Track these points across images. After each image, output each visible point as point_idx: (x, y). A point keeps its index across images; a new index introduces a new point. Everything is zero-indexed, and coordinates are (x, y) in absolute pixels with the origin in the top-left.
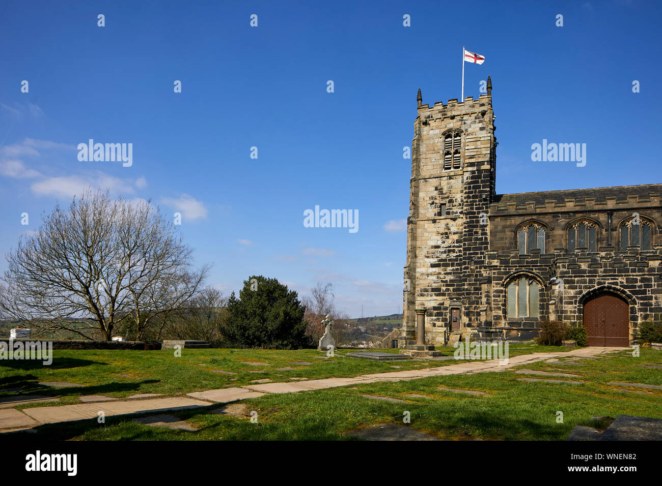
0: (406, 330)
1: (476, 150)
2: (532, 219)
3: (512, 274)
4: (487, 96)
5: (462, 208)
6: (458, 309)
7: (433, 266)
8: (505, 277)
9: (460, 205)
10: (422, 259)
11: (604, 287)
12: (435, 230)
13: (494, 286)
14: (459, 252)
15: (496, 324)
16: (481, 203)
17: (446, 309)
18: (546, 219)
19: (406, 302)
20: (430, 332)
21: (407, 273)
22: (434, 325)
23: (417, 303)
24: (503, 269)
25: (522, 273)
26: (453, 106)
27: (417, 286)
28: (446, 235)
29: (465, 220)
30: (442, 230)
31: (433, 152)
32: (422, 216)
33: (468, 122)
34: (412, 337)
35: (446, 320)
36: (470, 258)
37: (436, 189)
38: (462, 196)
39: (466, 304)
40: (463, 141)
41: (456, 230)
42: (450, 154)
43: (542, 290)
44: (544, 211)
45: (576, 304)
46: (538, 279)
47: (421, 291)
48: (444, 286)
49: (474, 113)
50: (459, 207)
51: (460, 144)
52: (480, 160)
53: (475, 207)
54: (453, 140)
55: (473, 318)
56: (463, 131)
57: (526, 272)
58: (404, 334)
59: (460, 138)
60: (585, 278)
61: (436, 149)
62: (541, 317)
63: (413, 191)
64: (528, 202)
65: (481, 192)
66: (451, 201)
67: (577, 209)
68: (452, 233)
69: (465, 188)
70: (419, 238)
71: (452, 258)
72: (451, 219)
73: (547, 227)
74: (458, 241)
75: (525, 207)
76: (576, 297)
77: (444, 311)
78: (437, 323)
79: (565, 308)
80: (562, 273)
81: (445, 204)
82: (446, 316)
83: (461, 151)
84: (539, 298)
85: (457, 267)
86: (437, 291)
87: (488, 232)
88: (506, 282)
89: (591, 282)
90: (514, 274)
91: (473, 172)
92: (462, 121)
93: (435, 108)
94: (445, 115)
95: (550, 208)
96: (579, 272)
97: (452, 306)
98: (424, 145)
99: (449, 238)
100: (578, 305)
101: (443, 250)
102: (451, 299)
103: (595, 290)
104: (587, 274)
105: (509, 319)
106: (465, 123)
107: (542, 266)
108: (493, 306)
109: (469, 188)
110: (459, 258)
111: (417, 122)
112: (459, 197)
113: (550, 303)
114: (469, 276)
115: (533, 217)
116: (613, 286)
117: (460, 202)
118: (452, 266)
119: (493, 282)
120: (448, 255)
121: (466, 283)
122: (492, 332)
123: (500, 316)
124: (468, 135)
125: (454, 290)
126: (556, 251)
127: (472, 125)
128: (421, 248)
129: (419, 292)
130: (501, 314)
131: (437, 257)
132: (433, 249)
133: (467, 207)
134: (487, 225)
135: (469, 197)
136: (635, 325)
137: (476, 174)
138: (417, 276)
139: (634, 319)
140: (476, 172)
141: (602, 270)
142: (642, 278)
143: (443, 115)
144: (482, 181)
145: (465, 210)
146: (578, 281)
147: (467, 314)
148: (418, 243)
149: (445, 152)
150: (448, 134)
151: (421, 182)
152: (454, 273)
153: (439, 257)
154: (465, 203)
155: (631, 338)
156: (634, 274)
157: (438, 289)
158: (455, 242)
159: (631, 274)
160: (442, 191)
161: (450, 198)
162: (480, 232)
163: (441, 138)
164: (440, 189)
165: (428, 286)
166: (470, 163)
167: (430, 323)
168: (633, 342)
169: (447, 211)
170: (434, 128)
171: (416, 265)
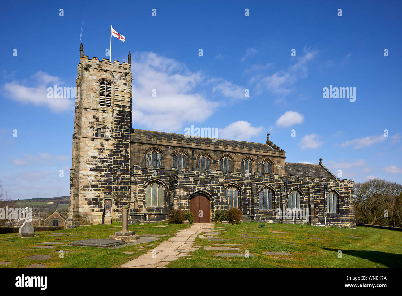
0: (72, 214)
1: (122, 97)
2: (155, 147)
3: (149, 180)
5: (112, 134)
6: (110, 200)
7: (92, 170)
8: (145, 181)
10: (84, 165)
11: (200, 191)
12: (93, 145)
13: (138, 187)
14: (110, 162)
15: (140, 210)
16: (125, 133)
17: (101, 199)
18: (163, 149)
19: (72, 195)
20: (90, 215)
21: (73, 173)
22: (93, 210)
23: (80, 195)
24: (144, 177)
25: (155, 180)
26: (106, 63)
27: (80, 183)
28: (101, 150)
29: (114, 142)
30: (98, 146)
31: (92, 91)
32: (84, 135)
33: (116, 77)
34: (77, 219)
35: (101, 207)
36: (117, 167)
37: (94, 117)
38: (112, 126)
39: (115, 197)
40: (112, 89)
41: (108, 148)
42: (104, 95)
43: (165, 191)
44: (161, 143)
46: (164, 184)
47: (83, 187)
48: (100, 184)
49: (120, 72)
50: (110, 133)
51: (111, 91)
52: (124, 104)
53: (121, 134)
54: (106, 87)
55: (120, 206)
56: (112, 83)
57: (157, 179)
58: (71, 217)
59: (110, 86)
60: (192, 185)
61: (94, 89)
62: (165, 207)
63: (77, 115)
64: (153, 137)
65: (124, 125)
66: (104, 128)
67: (178, 145)
68: (105, 149)
69: (115, 121)
70: (81, 150)
71: (106, 166)
72: (105, 140)
73: (162, 153)
74: (109, 155)
75: (151, 139)
76: (187, 196)
77: (100, 201)
78: (95, 209)
79: (182, 202)
80: (181, 182)
81: (100, 129)
82: (101, 204)
83: (111, 95)
84: (163, 195)
85: (108, 172)
86: (95, 187)
87: (129, 152)
88: (146, 184)
89: (194, 188)
90: (150, 180)
91: (120, 111)
92: (112, 75)
93: (94, 61)
94: (100, 67)
95: (164, 142)
96: (189, 182)
97: (106, 198)
98: (85, 84)
99: (103, 152)
100: (188, 200)
101: (99, 160)
102: (105, 193)
103: (196, 192)
105: (147, 207)
106: (114, 77)
107: (166, 176)
108: (138, 199)
109: (117, 121)
110: (110, 166)
111: (80, 66)
112: (110, 126)
113: (175, 199)
114: (117, 179)
115: (155, 146)
116: (204, 191)
117: (111, 130)
118: (105, 172)
119: (138, 184)
120: (102, 164)
121: (115, 183)
122: (138, 216)
123: (142, 206)
124: (116, 86)
125: (107, 187)
126: (173, 169)
127: (119, 80)
128: (83, 157)
130: (143, 205)
131: (95, 164)
132: (92, 159)
133: (116, 134)
134: (129, 147)
135: (117, 127)
136: (213, 211)
137: (122, 113)
138: (80, 177)
139: (213, 208)
140: (122, 112)
141: (200, 181)
142: (216, 187)
143: (99, 67)
144: (125, 119)
145: (115, 135)
146: (188, 187)
147: (116, 203)
148: (81, 153)
149: (100, 93)
150: (102, 82)
151: (83, 110)
152: (106, 176)
153: (96, 165)
154: (115, 131)
155: (211, 218)
156: (213, 185)
157: (96, 186)
158: (107, 155)
159: (212, 185)
160: (98, 120)
161: (104, 126)
162: (124, 151)
163: (97, 83)
164: (97, 118)
165: (89, 184)
166: (117, 105)
167: (90, 209)
168: (212, 220)
169: (102, 134)
170: (93, 74)
171: (79, 168)
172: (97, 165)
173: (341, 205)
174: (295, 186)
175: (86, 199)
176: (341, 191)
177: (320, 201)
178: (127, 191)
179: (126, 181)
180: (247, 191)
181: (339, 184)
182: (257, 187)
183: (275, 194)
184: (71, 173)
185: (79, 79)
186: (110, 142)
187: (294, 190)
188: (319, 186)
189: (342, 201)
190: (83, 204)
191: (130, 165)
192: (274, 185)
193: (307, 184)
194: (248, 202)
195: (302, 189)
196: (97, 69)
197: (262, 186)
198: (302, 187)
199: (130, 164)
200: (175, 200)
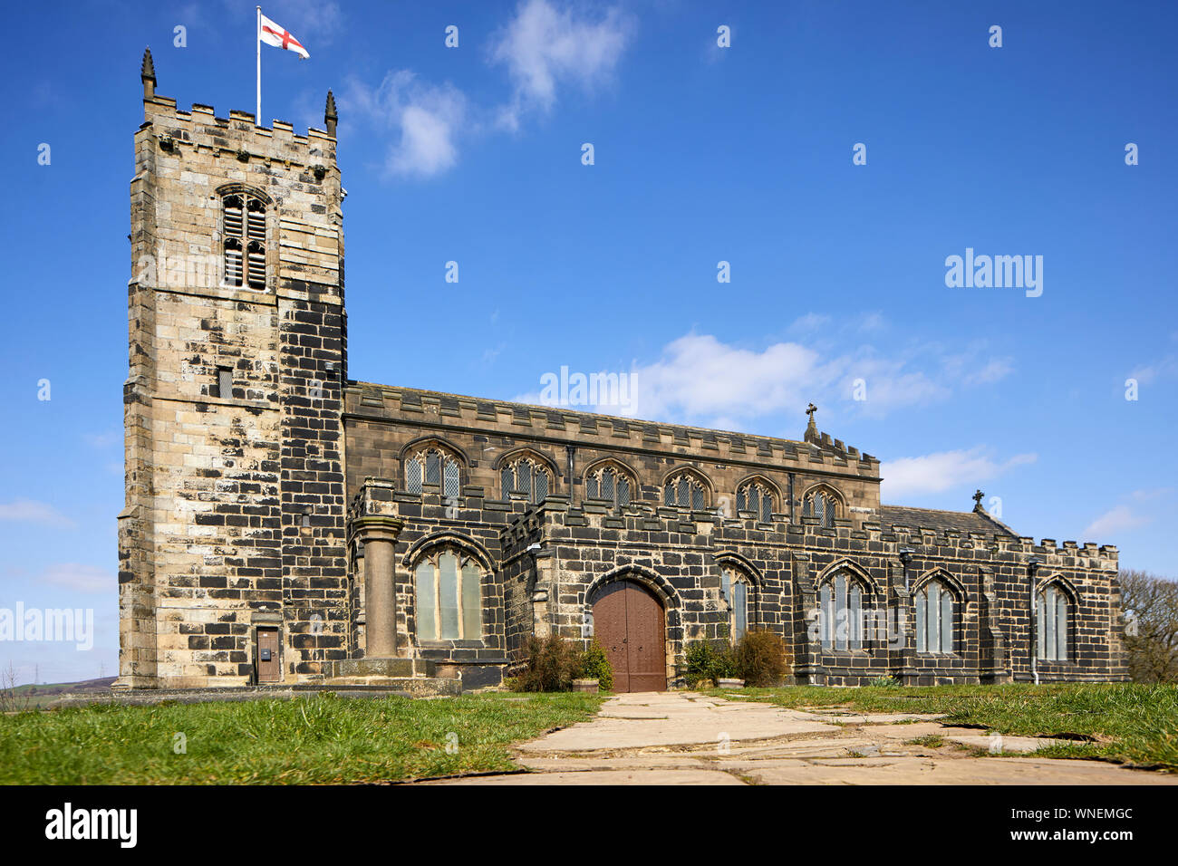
1: (306, 253)
2: (435, 437)
3: (426, 540)
4: (326, 137)
5: (275, 387)
6: (275, 629)
7: (202, 520)
8: (410, 544)
9: (268, 378)
10: (172, 500)
11: (628, 570)
12: (205, 429)
14: (271, 493)
16: (322, 382)
17: (242, 629)
18: (463, 442)
19: (129, 612)
20: (201, 688)
21: (130, 532)
22: (212, 671)
23: (160, 613)
24: (407, 527)
25: (447, 538)
26: (242, 128)
27: (158, 570)
28: (236, 446)
29: (284, 416)
30: (225, 433)
31: (194, 228)
32: (167, 388)
33: (284, 182)
35: (243, 657)
36: (299, 509)
37: (205, 326)
38: (272, 359)
39: (293, 619)
40: (270, 223)
41: (261, 439)
42: (239, 248)
43: (488, 580)
45: (581, 603)
46: (481, 554)
47: (171, 584)
48: (233, 573)
49: (296, 165)
50: (266, 383)
51: (264, 231)
52: (316, 279)
53: (307, 388)
54: (245, 216)
55: (311, 651)
56: (269, 201)
57: (456, 536)
59: (262, 215)
60: (597, 547)
61: (200, 222)
62: (488, 640)
63: (138, 315)
64: (426, 399)
65: (319, 354)
66: (244, 365)
67: (518, 430)
68: (252, 445)
69: (283, 338)
70: (160, 446)
71: (254, 505)
72: (248, 408)
73: (463, 460)
74: (265, 466)
75: (420, 408)
76: (582, 588)
77: (237, 636)
78: (219, 666)
79: (562, 610)
81: (230, 370)
82: (242, 647)
83: (266, 246)
84: (481, 598)
85: (265, 529)
86: (215, 584)
87: (341, 452)
88: (413, 556)
89: (607, 556)
90: (430, 539)
91: (301, 303)
92: (269, 173)
93: (196, 117)
94: (223, 143)
95: (469, 419)
96: (586, 535)
97: (258, 621)
98: (166, 203)
99: (242, 456)
100: (585, 604)
101: (230, 484)
102: (253, 605)
103: (613, 575)
104: (601, 540)
105: (423, 643)
106: (275, 183)
107: (488, 526)
109: (293, 340)
110: (271, 507)
111: (145, 135)
112: (265, 358)
114: (298, 551)
115: (436, 433)
116: (644, 568)
117: (269, 373)
118: (252, 526)
120: (241, 497)
121: (291, 567)
123: (403, 637)
124: (283, 213)
125: (260, 584)
126: (513, 497)
127: (293, 192)
128: (167, 470)
129: (166, 586)
130: (406, 632)
131: (213, 500)
132: (201, 478)
133: (290, 386)
134: (337, 435)
135: (292, 362)
136: (678, 647)
137: (309, 311)
138: (156, 545)
139: (677, 634)
140: (309, 305)
141: (625, 532)
142: (687, 555)
143: (216, 141)
144: (323, 331)
145: (284, 392)
146: (584, 552)
147: (298, 642)
148: (159, 458)
149: (224, 238)
150: (231, 196)
151: (162, 298)
152: (259, 543)
153: (219, 501)
154: (284, 376)
155: (671, 673)
156: (675, 545)
157: (221, 581)
158: (260, 468)
159: (671, 545)
160: (221, 335)
161: (242, 357)
162: (322, 449)
163: (213, 198)
164: (215, 329)
165: (192, 572)
166: (292, 279)
167: (200, 667)
168: (674, 680)
169: (235, 386)
170: (193, 167)
171: (153, 515)
172: (221, 504)
173: (1083, 631)
174: (937, 565)
175: (183, 630)
176: (1081, 582)
177: (1016, 618)
178: (339, 596)
179: (334, 559)
180: (777, 583)
181: (1073, 559)
182: (812, 567)
183: (873, 594)
184: (120, 531)
185: (141, 183)
186: (269, 418)
187: (931, 581)
188: (1012, 565)
189: (1084, 618)
190: (172, 647)
191: (344, 499)
192: (867, 563)
193: (974, 559)
194: (782, 623)
195: (959, 576)
196: (211, 148)
197: (829, 565)
198: (957, 569)
199: (344, 496)
200: (538, 601)
